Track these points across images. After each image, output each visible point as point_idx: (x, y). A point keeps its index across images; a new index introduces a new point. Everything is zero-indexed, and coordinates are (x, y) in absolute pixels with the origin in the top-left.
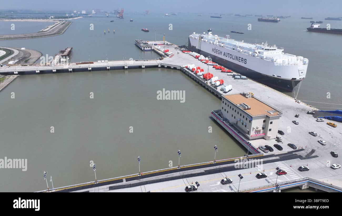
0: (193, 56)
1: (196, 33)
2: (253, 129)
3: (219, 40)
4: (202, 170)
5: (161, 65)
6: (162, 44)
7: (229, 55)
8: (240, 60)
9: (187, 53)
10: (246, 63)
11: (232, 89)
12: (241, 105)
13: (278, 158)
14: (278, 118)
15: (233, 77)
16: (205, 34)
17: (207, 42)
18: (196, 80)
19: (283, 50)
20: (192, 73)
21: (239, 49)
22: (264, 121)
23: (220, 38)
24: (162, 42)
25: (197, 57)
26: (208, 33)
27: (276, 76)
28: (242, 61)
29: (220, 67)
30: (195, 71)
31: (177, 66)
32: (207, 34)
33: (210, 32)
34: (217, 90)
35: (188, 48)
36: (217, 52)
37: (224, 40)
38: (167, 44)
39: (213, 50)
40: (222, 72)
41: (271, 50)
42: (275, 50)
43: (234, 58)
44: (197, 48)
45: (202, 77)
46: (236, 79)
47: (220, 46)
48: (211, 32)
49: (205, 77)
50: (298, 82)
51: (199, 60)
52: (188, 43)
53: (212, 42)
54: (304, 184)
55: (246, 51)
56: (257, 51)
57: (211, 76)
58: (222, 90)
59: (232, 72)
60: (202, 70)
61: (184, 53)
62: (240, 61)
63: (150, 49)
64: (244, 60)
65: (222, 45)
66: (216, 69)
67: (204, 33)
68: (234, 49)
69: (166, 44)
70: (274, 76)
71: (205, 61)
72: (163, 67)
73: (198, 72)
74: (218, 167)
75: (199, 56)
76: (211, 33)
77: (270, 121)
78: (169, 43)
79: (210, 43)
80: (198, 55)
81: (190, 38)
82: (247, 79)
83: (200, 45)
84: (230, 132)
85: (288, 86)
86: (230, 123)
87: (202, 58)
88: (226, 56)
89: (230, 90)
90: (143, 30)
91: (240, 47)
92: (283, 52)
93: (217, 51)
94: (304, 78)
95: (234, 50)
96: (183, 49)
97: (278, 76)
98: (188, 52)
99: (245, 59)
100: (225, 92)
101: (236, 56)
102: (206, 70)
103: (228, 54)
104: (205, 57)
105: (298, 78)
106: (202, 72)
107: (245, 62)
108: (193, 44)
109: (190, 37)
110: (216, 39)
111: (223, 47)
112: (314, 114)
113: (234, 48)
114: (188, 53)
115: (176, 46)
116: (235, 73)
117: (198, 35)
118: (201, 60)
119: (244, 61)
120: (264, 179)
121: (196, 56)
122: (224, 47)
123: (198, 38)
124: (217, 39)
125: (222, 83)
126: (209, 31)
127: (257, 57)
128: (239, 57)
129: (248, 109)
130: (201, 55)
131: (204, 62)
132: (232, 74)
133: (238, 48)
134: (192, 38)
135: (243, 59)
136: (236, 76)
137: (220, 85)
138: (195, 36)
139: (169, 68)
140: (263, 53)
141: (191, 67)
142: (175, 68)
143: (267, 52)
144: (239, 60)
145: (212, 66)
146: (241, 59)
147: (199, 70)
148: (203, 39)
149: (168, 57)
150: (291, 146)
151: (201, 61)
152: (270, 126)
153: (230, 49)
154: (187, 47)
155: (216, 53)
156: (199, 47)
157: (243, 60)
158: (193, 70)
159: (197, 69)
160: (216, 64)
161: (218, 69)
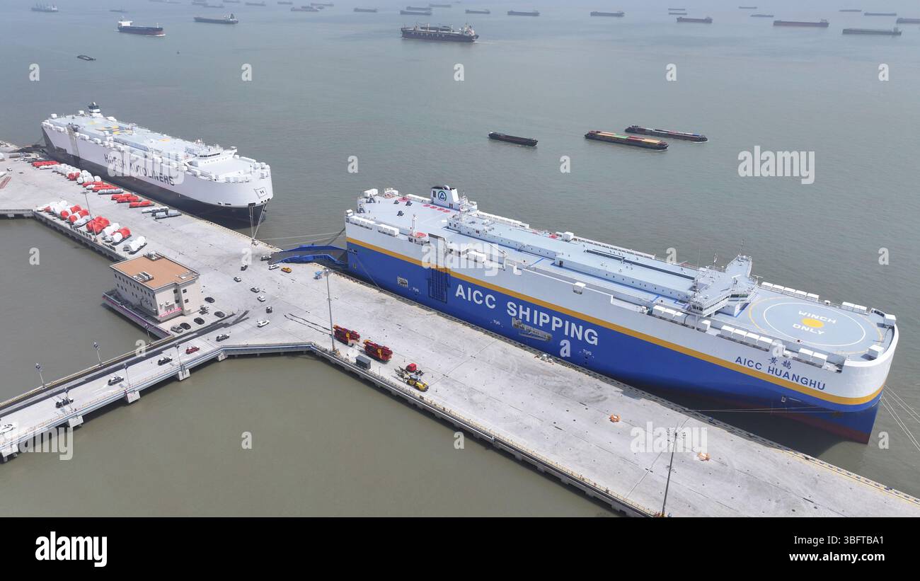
0: (62, 174)
1: (58, 117)
2: (161, 306)
4: (82, 379)
11: (145, 244)
12: (139, 275)
13: (195, 334)
14: (193, 282)
15: (153, 216)
16: (82, 117)
17: (89, 140)
18: (74, 238)
19: (236, 151)
20: (63, 223)
22: (175, 292)
23: (120, 127)
25: (73, 178)
26: (91, 112)
27: (223, 205)
29: (129, 196)
30: (68, 217)
31: (22, 210)
32: (88, 115)
33: (94, 111)
34: (117, 252)
40: (131, 207)
41: (210, 156)
42: (219, 153)
44: (70, 152)
45: (84, 229)
46: (159, 218)
48: (98, 110)
49: (91, 228)
50: (261, 207)
51: (79, 184)
53: (99, 141)
54: (219, 354)
56: (185, 161)
57: (102, 223)
58: (126, 249)
59: (153, 203)
60: (85, 213)
61: (38, 167)
65: (123, 147)
66: (118, 202)
67: (82, 112)
70: (221, 203)
71: (93, 186)
73: (76, 219)
74: (105, 369)
75: (78, 175)
76: (98, 113)
77: (182, 290)
79: (96, 143)
80: (74, 171)
81: (44, 128)
82: (181, 215)
83: (75, 145)
84: (134, 319)
86: (132, 306)
87: (86, 180)
89: (142, 247)
92: (235, 154)
94: (268, 200)
96: (33, 156)
97: (226, 204)
98: (48, 165)
100: (132, 253)
102: (95, 209)
104: (94, 175)
105: (258, 202)
106: (87, 217)
108: (57, 143)
112: (271, 260)
114: (50, 167)
115: (13, 149)
116: (158, 207)
117: (64, 122)
118: (84, 185)
120: (168, 363)
121: (71, 175)
123: (67, 131)
125: (127, 235)
126: (92, 107)
127: (187, 173)
129: (150, 279)
130: (83, 171)
131: (91, 189)
132: (153, 209)
134: (50, 128)
136: (157, 214)
137: (124, 239)
138: (58, 124)
140: (196, 164)
141: (59, 207)
142: (19, 217)
143: (205, 161)
145: (111, 196)
147: (77, 214)
148: (77, 134)
150: (218, 314)
151: (84, 187)
152: (184, 296)
156: (73, 150)
158: (63, 216)
159: (73, 212)
160: (118, 190)
161: (123, 202)
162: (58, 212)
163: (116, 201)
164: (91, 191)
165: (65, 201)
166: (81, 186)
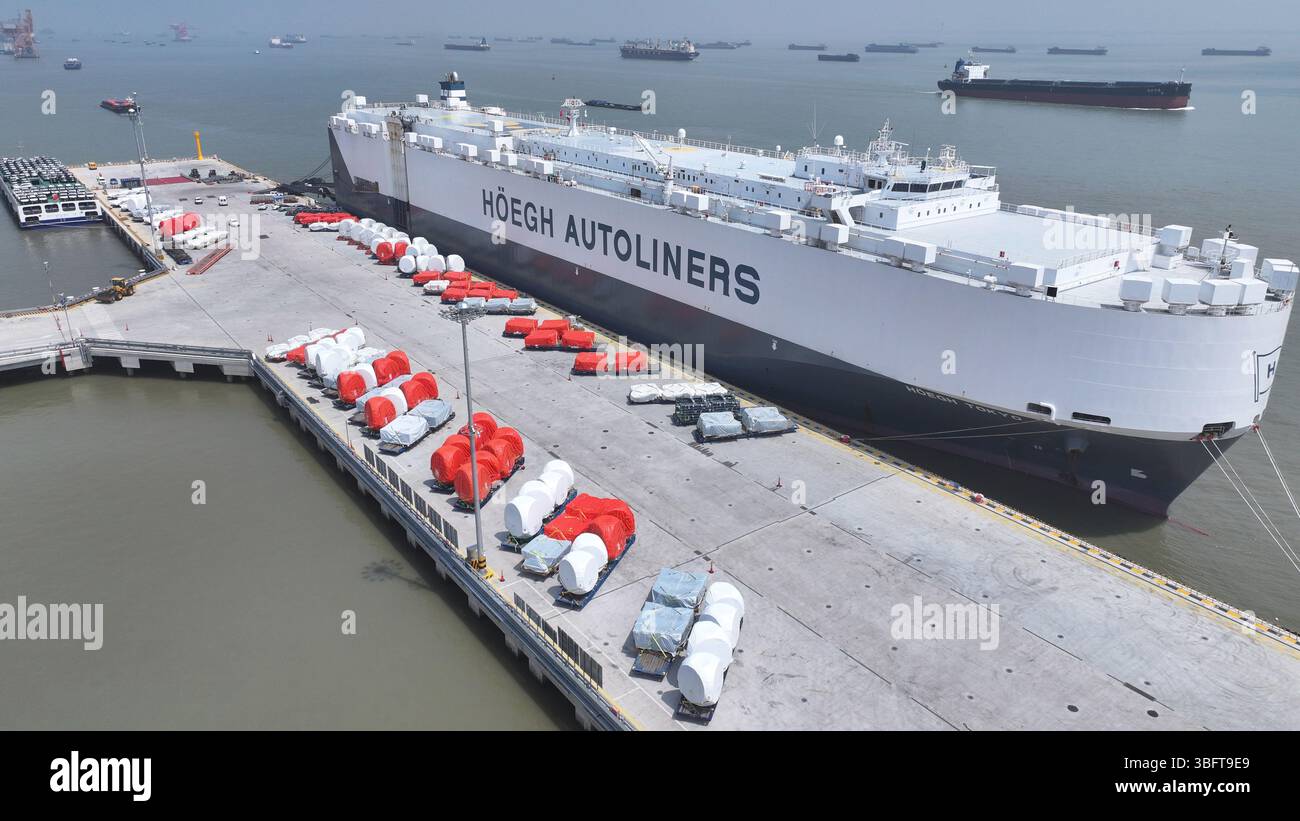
0: (361, 246)
1: (371, 102)
3: (520, 134)
5: (85, 352)
6: (182, 179)
7: (611, 236)
8: (700, 270)
9: (325, 225)
10: (753, 300)
15: (677, 421)
16: (425, 106)
17: (443, 150)
20: (340, 423)
21: (687, 193)
23: (521, 124)
24: (183, 166)
25: (388, 257)
26: (444, 98)
27: (1059, 415)
28: (719, 283)
29: (560, 331)
30: (361, 400)
31: (222, 352)
32: (437, 104)
33: (454, 93)
35: (332, 191)
36: (518, 218)
37: (548, 133)
38: (213, 173)
39: (490, 203)
40: (575, 369)
41: (935, 188)
42: (959, 184)
43: (646, 257)
44: (387, 189)
46: (712, 440)
47: (536, 175)
48: (462, 93)
49: (450, 477)
51: (404, 275)
52: (330, 164)
53: (473, 151)
55: (742, 204)
56: (841, 204)
60: (424, 389)
61: (306, 226)
62: (700, 284)
63: (78, 213)
64: (732, 277)
65: (549, 167)
66: (530, 348)
67: (423, 98)
68: (636, 193)
69: (204, 174)
70: (1048, 411)
71: (443, 285)
72: (104, 366)
73: (392, 413)
75: (402, 249)
76: (462, 99)
78: (224, 169)
79: (464, 158)
80: (393, 237)
81: (334, 132)
82: (791, 430)
83: (402, 169)
85: (1135, 473)
87: (424, 264)
88: (589, 241)
90: (106, 105)
91: (682, 175)
93: (515, 211)
95: (636, 201)
96: (303, 201)
97: (1076, 415)
98: (329, 222)
99: (741, 269)
101: (666, 246)
102: (450, 380)
103: (601, 227)
104: (444, 252)
106: (426, 407)
107: (750, 293)
108: (362, 165)
109: (338, 128)
110: (499, 126)
111: (553, 178)
113: (637, 182)
114: (334, 225)
115: (265, 184)
116: (695, 384)
117: (381, 112)
118: (418, 278)
119: (733, 284)
121: (383, 247)
122: (561, 178)
123: (386, 131)
124: (506, 129)
126: (449, 85)
127: (845, 252)
128: (692, 254)
130: (416, 240)
131: (438, 293)
132: (672, 391)
133: (671, 188)
134: (348, 129)
135: (723, 263)
136: (704, 418)
138: (368, 118)
139: (156, 369)
140: (887, 218)
142: (207, 373)
143: (918, 207)
144: (696, 275)
145: (503, 321)
146: (705, 264)
147: (393, 392)
148: (412, 137)
149: (183, 269)
151: (417, 285)
153: (608, 194)
154: (330, 185)
155: (515, 222)
156: (396, 184)
157: (724, 277)
158: (344, 393)
159: (382, 381)
160: (521, 302)
161: (545, 347)
162: (330, 370)
163: (521, 343)
164: (438, 299)
165: (358, 332)
166: (411, 282)
